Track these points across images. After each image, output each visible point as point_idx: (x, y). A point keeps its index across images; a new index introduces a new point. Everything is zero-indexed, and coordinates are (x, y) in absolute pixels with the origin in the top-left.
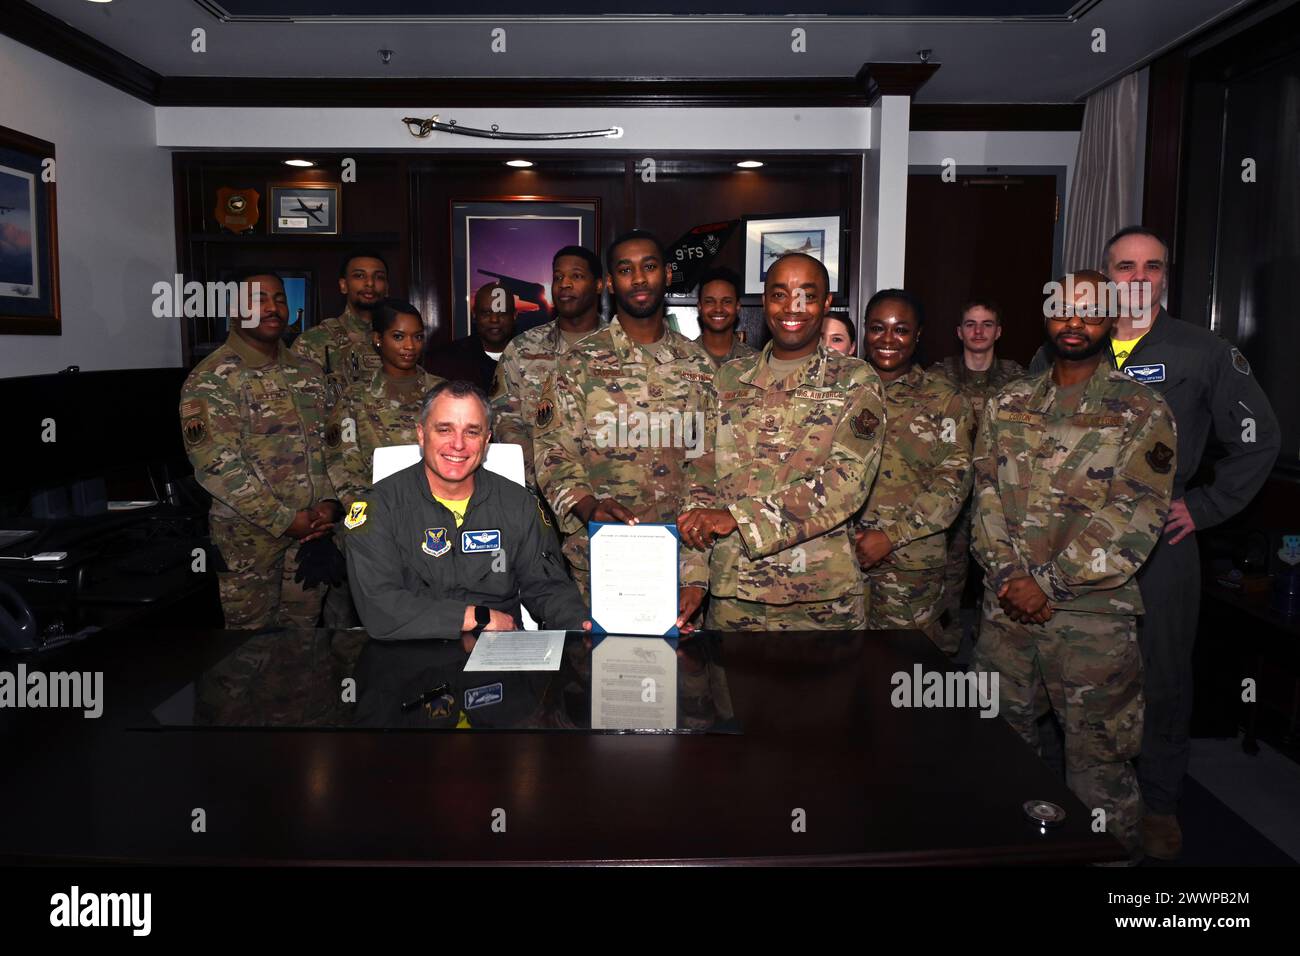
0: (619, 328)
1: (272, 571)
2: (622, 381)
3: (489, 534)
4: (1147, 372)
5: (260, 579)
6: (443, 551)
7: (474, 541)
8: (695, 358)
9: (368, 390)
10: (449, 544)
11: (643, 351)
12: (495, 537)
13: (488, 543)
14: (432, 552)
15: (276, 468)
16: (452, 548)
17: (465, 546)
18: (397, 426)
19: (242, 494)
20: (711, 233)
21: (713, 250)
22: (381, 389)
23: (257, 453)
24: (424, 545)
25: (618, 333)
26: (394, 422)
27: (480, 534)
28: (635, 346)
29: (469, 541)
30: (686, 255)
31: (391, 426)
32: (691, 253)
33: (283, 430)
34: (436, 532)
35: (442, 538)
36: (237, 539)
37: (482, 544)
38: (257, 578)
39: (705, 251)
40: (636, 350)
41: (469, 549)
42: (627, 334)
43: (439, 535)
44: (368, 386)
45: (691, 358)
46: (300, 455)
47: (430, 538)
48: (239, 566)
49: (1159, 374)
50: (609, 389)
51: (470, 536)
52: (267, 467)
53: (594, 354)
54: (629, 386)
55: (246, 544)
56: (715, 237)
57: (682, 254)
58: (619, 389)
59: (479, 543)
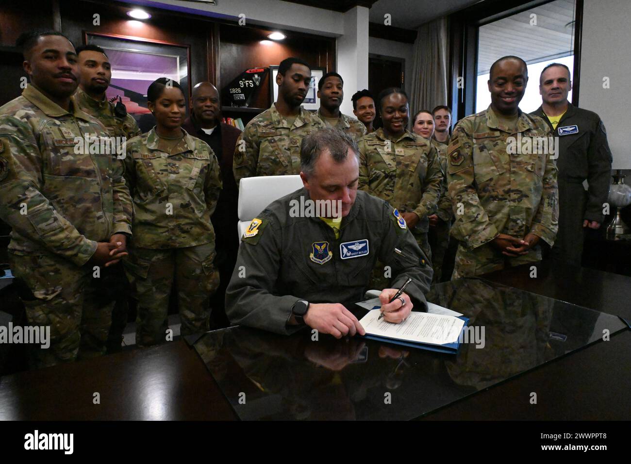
0: (275, 109)
1: (77, 295)
2: (276, 138)
3: (360, 243)
4: (569, 129)
5: (68, 303)
6: (326, 260)
7: (349, 250)
8: (315, 124)
9: (145, 143)
10: (330, 254)
11: (287, 121)
12: (364, 245)
13: (360, 250)
14: (318, 261)
15: (75, 206)
16: (333, 256)
17: (343, 254)
18: (166, 170)
19: (48, 228)
20: (256, 73)
21: (257, 83)
22: (154, 143)
23: (57, 193)
24: (312, 256)
25: (274, 112)
26: (164, 168)
27: (353, 244)
28: (284, 119)
29: (345, 250)
30: (245, 84)
31: (161, 170)
32: (247, 84)
33: (80, 174)
34: (320, 245)
35: (325, 249)
36: (42, 270)
37: (355, 251)
38: (65, 302)
39: (254, 83)
40: (284, 121)
41: (346, 256)
42: (279, 112)
43: (323, 247)
44: (145, 140)
45: (313, 124)
46: (97, 195)
47: (316, 249)
48: (46, 294)
49: (575, 129)
50: (270, 142)
51: (346, 246)
52: (65, 206)
53: (262, 124)
54: (280, 140)
55: (52, 274)
56: (258, 76)
57: (242, 84)
58: (275, 141)
59: (352, 251)
